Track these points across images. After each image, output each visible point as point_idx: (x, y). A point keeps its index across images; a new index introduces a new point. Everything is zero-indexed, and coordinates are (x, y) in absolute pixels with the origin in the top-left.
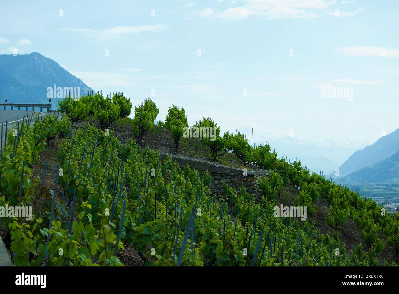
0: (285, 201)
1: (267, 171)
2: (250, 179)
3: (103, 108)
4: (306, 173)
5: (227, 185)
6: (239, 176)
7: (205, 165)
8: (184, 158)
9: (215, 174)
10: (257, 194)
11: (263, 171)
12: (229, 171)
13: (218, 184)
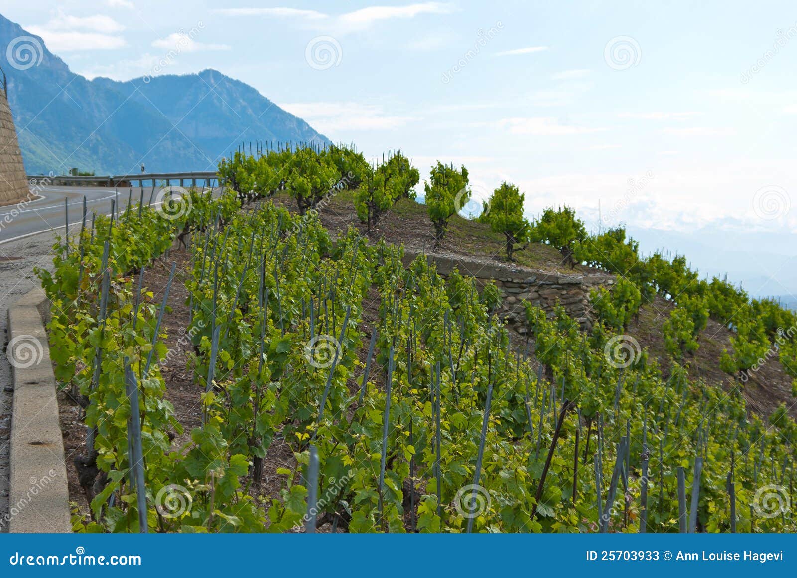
0: (648, 331)
1: (611, 277)
2: (573, 292)
3: (302, 172)
4: (692, 277)
5: (529, 302)
6: (553, 286)
7: (489, 268)
8: (451, 256)
9: (509, 285)
10: (588, 319)
11: (602, 276)
12: (535, 278)
13: (515, 303)
